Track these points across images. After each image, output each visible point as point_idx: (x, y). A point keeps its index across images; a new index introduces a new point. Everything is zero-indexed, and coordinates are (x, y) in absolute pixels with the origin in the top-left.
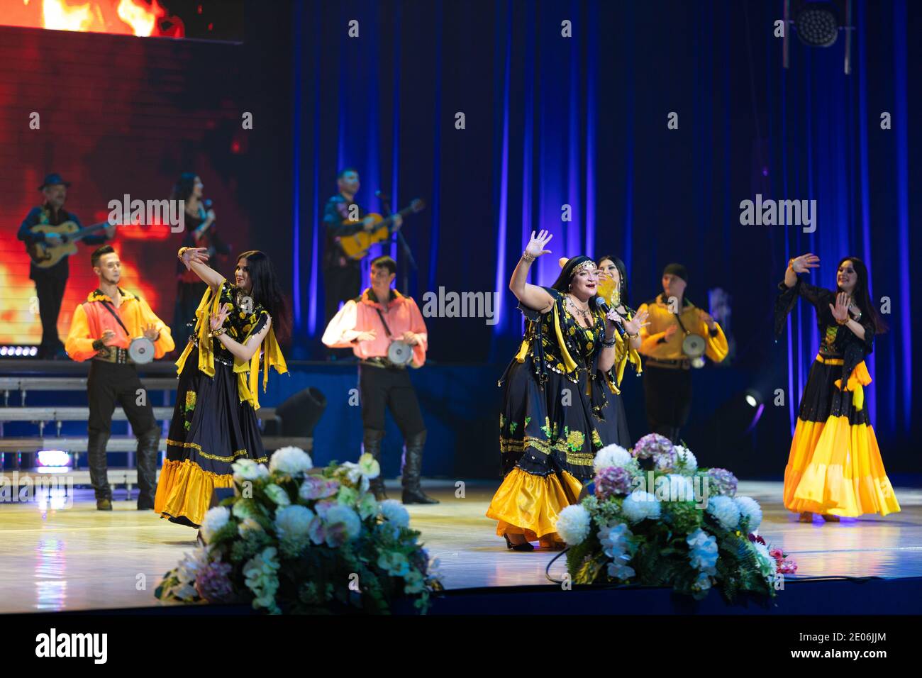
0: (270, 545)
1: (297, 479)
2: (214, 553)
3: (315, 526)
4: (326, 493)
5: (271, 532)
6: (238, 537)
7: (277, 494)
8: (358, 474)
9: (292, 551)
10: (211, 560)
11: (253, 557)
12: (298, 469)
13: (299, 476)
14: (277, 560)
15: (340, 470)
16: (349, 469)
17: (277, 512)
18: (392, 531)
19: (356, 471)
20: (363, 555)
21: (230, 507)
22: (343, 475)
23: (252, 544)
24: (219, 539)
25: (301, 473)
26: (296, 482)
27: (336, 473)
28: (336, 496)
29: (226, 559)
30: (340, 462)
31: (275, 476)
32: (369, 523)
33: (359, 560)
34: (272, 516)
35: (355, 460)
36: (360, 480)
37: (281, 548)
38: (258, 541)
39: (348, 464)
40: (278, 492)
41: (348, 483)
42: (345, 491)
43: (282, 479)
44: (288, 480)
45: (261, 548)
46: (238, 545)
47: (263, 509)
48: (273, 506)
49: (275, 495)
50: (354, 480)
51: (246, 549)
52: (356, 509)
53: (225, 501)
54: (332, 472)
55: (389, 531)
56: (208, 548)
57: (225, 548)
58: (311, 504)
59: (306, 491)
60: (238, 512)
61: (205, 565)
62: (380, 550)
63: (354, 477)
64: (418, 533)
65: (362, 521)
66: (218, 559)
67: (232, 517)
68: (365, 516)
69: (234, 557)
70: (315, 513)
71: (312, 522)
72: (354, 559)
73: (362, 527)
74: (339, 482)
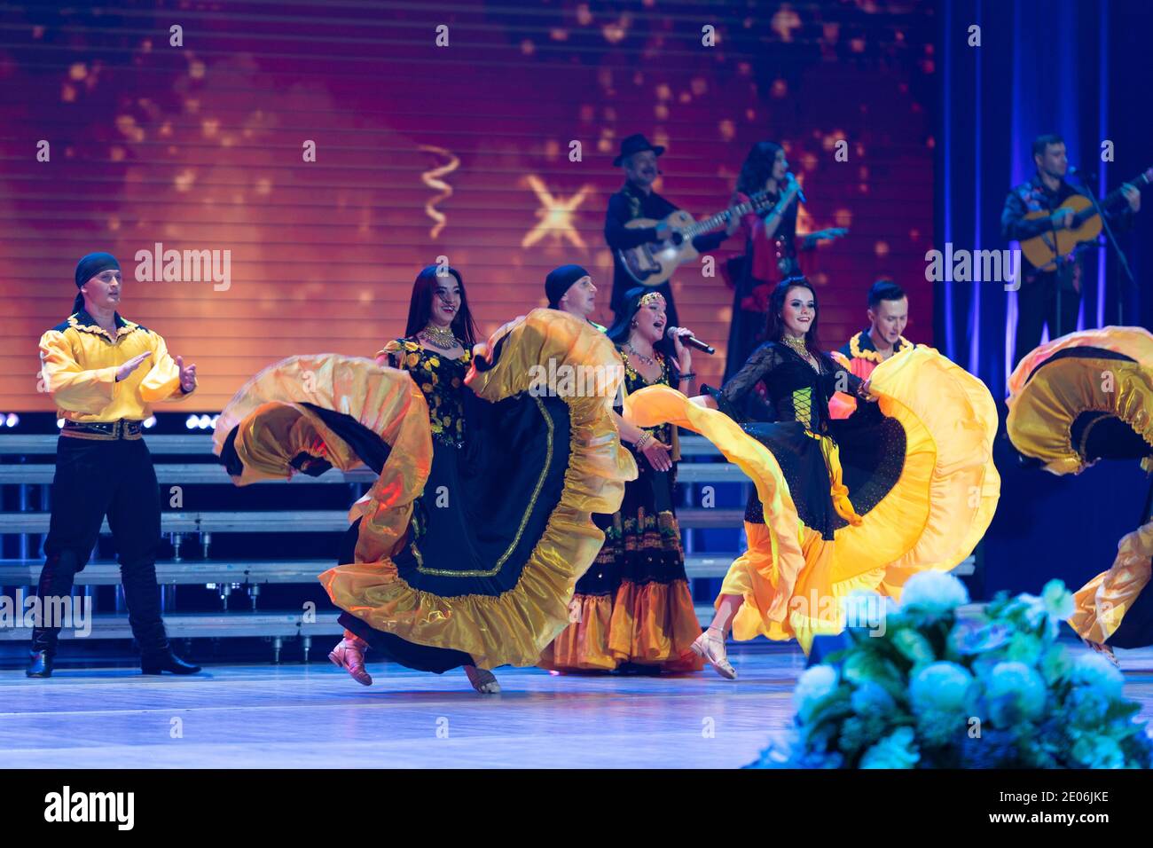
0: (904, 724)
1: (944, 620)
2: (815, 739)
3: (973, 696)
4: (989, 644)
5: (904, 705)
6: (851, 714)
7: (912, 644)
8: (1040, 613)
9: (935, 734)
10: (811, 748)
11: (875, 743)
12: (947, 605)
13: (949, 616)
14: (916, 747)
15: (1013, 606)
16: (1028, 606)
17: (913, 672)
18: (1096, 703)
19: (1038, 609)
20: (1050, 741)
21: (839, 665)
22: (1017, 615)
23: (876, 726)
24: (824, 714)
25: (951, 611)
26: (943, 626)
27: (1006, 612)
28: (1006, 648)
29: (833, 746)
30: (1013, 594)
31: (911, 617)
32: (1062, 690)
33: (1043, 750)
34: (906, 680)
35: (1037, 591)
36: (1044, 622)
37: (919, 730)
38: (884, 719)
39: (1025, 598)
40: (915, 642)
41: (1024, 628)
42: (1021, 640)
43: (920, 621)
44: (930, 624)
45: (888, 730)
46: (851, 726)
47: (890, 667)
48: (906, 665)
49: (910, 646)
50: (1035, 623)
51: (864, 731)
52: (1038, 668)
53: (832, 656)
54: (999, 610)
55: (1090, 704)
56: (807, 730)
57: (831, 728)
58: (967, 662)
59: (958, 639)
60: (852, 673)
61: (799, 756)
62: (1077, 734)
63: (1036, 617)
65: (1049, 688)
66: (821, 747)
67: (842, 682)
68: (1053, 678)
69: (845, 743)
70: (973, 674)
71: (969, 689)
72: (1036, 748)
73: (1049, 697)
74: (1011, 627)
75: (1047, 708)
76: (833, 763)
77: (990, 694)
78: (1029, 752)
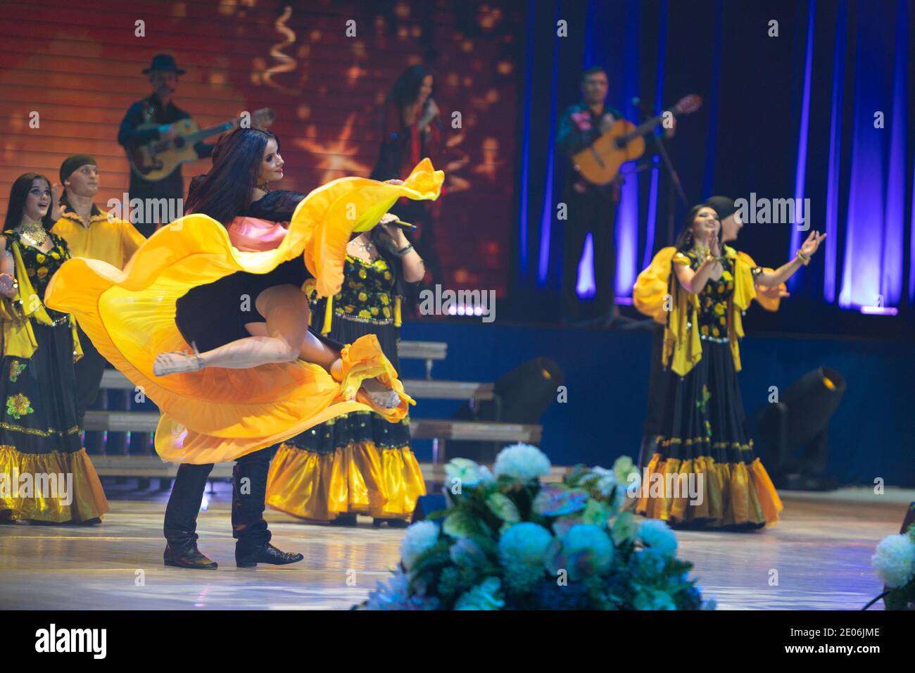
0: (493, 575)
1: (530, 487)
2: (416, 584)
3: (553, 551)
4: (567, 508)
5: (493, 558)
6: (449, 564)
7: (502, 506)
8: (611, 483)
9: (519, 584)
10: (412, 592)
11: (468, 590)
12: (532, 474)
13: (533, 484)
14: (502, 595)
15: (588, 477)
16: (600, 477)
17: (502, 531)
18: (655, 562)
19: (609, 480)
20: (616, 593)
21: (439, 522)
22: (591, 485)
23: (468, 574)
24: (425, 564)
25: (536, 480)
26: (529, 492)
27: (582, 482)
28: (581, 512)
29: (431, 591)
30: (589, 466)
31: (502, 483)
32: (625, 550)
33: (609, 600)
34: (496, 537)
35: (609, 465)
36: (614, 492)
37: (506, 579)
38: (476, 569)
39: (599, 470)
40: (504, 504)
41: (597, 496)
42: (595, 506)
43: (510, 487)
44: (518, 489)
45: (479, 579)
46: (448, 574)
47: (483, 525)
48: (496, 523)
49: (500, 508)
50: (606, 492)
51: (460, 578)
52: (607, 530)
53: (433, 514)
54: (577, 479)
55: (650, 562)
56: (409, 576)
57: (430, 574)
58: (548, 522)
59: (541, 504)
60: (450, 529)
61: (403, 598)
62: (638, 588)
63: (606, 487)
64: (688, 566)
65: (615, 547)
66: (422, 591)
67: (442, 536)
68: (618, 540)
69: (443, 589)
70: (553, 533)
71: (549, 546)
72: (603, 598)
73: (615, 555)
74: (586, 494)
75: (614, 564)
76: (430, 605)
77: (566, 551)
78: (598, 601)
